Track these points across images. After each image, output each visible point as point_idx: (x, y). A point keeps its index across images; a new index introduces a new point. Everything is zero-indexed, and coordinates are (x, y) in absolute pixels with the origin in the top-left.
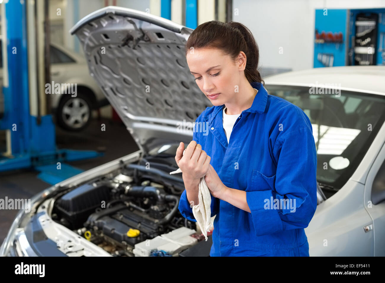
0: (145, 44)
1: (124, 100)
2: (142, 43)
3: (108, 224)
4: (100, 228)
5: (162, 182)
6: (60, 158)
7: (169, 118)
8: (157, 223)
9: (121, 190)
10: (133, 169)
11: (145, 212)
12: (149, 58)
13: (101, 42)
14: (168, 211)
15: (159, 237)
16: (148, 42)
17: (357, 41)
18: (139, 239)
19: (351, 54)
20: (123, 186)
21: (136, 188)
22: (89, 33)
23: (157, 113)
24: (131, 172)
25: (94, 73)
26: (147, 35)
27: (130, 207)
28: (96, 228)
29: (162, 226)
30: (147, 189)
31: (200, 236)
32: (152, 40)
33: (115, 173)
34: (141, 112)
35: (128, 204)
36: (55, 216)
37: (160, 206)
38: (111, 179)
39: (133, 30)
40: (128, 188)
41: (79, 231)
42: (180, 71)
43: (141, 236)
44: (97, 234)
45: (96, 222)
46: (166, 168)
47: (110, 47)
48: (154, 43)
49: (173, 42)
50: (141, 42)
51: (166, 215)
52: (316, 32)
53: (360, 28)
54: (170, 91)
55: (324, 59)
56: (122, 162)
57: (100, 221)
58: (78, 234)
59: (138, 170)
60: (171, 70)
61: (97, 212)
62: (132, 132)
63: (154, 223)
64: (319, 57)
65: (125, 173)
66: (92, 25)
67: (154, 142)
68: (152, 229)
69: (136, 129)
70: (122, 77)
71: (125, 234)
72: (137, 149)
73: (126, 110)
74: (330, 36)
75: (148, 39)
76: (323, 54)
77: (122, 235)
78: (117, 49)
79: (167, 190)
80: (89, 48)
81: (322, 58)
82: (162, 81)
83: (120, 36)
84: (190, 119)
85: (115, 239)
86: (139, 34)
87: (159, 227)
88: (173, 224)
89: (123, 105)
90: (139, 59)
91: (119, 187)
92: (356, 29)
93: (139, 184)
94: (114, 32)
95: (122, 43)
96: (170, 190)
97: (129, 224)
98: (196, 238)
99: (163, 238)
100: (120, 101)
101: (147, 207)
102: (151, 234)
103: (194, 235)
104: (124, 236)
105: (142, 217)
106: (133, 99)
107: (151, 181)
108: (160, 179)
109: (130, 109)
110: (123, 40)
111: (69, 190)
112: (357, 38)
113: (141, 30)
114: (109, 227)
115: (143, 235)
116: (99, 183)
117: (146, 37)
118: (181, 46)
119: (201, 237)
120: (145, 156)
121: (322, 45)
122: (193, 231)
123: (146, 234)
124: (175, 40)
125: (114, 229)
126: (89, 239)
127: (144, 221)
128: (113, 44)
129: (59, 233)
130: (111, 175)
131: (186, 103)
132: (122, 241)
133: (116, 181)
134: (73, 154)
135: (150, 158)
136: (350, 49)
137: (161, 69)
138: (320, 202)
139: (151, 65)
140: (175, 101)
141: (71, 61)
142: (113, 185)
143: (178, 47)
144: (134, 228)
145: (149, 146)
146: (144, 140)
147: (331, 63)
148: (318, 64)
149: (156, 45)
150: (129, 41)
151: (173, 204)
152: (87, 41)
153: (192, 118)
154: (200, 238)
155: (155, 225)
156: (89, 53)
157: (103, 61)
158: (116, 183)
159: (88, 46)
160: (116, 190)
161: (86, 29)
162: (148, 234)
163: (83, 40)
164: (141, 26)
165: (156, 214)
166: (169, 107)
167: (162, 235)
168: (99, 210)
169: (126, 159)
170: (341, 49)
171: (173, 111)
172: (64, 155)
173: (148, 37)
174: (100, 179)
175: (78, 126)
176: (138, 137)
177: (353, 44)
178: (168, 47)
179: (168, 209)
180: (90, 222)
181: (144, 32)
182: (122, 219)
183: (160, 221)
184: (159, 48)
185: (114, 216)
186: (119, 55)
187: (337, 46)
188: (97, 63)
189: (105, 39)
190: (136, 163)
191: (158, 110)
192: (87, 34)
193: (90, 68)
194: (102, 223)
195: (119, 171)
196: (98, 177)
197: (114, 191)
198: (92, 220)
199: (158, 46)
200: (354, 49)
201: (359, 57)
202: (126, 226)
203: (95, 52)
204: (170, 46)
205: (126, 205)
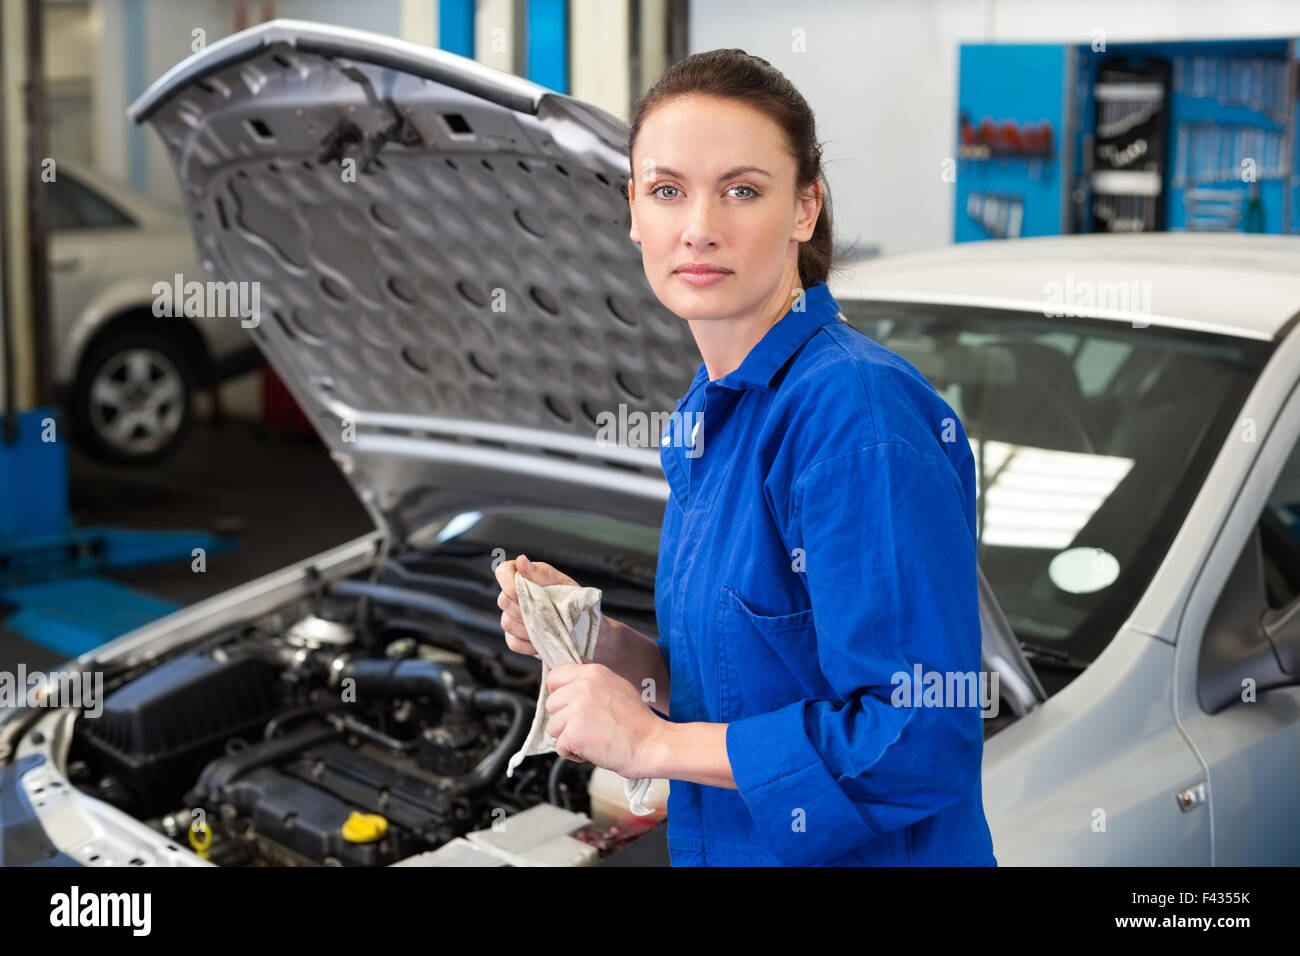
0: (399, 154)
1: (322, 354)
2: (392, 153)
3: (271, 795)
4: (245, 811)
5: (460, 643)
6: (86, 561)
7: (481, 416)
8: (447, 790)
9: (316, 673)
10: (354, 598)
11: (401, 751)
12: (415, 205)
13: (245, 149)
14: (484, 746)
15: (459, 841)
16: (415, 149)
17: (1099, 152)
18: (384, 848)
19: (1082, 195)
20: (322, 658)
21: (369, 667)
22: (199, 118)
23: (440, 399)
24: (347, 608)
25: (213, 261)
26: (412, 126)
27: (348, 732)
28: (229, 811)
29: (464, 801)
30: (408, 669)
31: (606, 836)
32: (431, 142)
33: (291, 614)
34: (384, 398)
35: (339, 724)
36: (81, 770)
37: (455, 728)
38: (276, 635)
39: (359, 107)
40: (338, 665)
41: (169, 822)
42: (526, 251)
43: (394, 840)
44: (232, 834)
45: (229, 789)
46: (474, 593)
47: (273, 168)
48: (437, 151)
49: (505, 145)
50: (391, 146)
51: (478, 760)
52: (964, 120)
53: (1110, 107)
54: (488, 322)
55: (991, 212)
56: (313, 574)
57: (244, 785)
58: (164, 832)
59: (372, 603)
60: (493, 248)
61: (231, 752)
62: (348, 468)
63: (435, 789)
64: (974, 205)
65: (328, 614)
66: (210, 90)
67: (428, 502)
68: (430, 811)
69: (363, 459)
70: (314, 271)
71: (337, 831)
72: (368, 526)
73: (327, 388)
74: (1011, 134)
75: (415, 137)
76: (985, 195)
77: (324, 834)
78: (299, 174)
79: (477, 672)
80: (200, 172)
81: (982, 211)
82: (461, 287)
83: (311, 127)
84: (558, 421)
85: (298, 850)
86: (384, 118)
87: (455, 806)
88: (506, 794)
89: (316, 373)
90: (379, 211)
91: (306, 664)
92: (1097, 110)
93: (378, 653)
94: (290, 111)
95: (323, 150)
96: (489, 670)
97: (350, 796)
98: (595, 845)
99: (476, 848)
100: (307, 358)
101: (406, 731)
102: (426, 830)
103: (585, 835)
104: (333, 840)
105: (392, 770)
106: (353, 352)
107: (420, 638)
108: (451, 634)
109: (344, 387)
110: (324, 142)
111: (128, 676)
112: (1101, 141)
113: (390, 104)
114: (276, 809)
115: (399, 835)
116: (234, 649)
117: (406, 128)
118: (532, 163)
119: (609, 839)
120: (393, 553)
121: (982, 165)
122: (581, 819)
123: (410, 830)
124: (513, 141)
125: (292, 815)
126: (204, 851)
127: (400, 783)
128: (288, 155)
129: (99, 832)
130: (277, 621)
131: (544, 363)
132: (324, 857)
133: (297, 642)
134: (130, 544)
135: (413, 557)
136: (1079, 177)
137: (457, 246)
138: (1023, 710)
139: (422, 229)
140: (507, 359)
141: (123, 221)
142: (286, 655)
143: (522, 165)
144: (366, 810)
145: (409, 514)
146: (391, 494)
147: (1015, 226)
148: (971, 229)
149: (441, 160)
150: (345, 144)
151: (502, 721)
152: (191, 146)
153: (566, 419)
154: (607, 845)
155: (440, 798)
156: (198, 190)
157: (246, 218)
158: (297, 648)
159: (195, 163)
160: (296, 672)
161: (187, 104)
162: (418, 831)
163: (177, 141)
164: (388, 89)
165: (442, 759)
166: (484, 380)
167: (470, 836)
168: (237, 747)
169: (327, 561)
170: (1047, 179)
171: (497, 391)
172: (98, 547)
173: (414, 131)
174: (237, 633)
175: (146, 446)
176: (369, 484)
177: (1088, 161)
178: (485, 164)
179: (484, 738)
180: (208, 789)
181: (403, 113)
182: (321, 776)
183: (458, 782)
184: (451, 170)
185: (292, 767)
186: (307, 195)
187: (1034, 169)
188: (225, 224)
189: (259, 140)
190: (364, 575)
191: (443, 388)
192: (191, 120)
193: (200, 243)
194: (251, 794)
195: (304, 606)
196: (231, 627)
197: (290, 677)
198: (214, 783)
199: (449, 163)
200: (1089, 178)
201: (1107, 206)
202: (337, 805)
203: (218, 185)
204: (492, 161)
205: (332, 725)
